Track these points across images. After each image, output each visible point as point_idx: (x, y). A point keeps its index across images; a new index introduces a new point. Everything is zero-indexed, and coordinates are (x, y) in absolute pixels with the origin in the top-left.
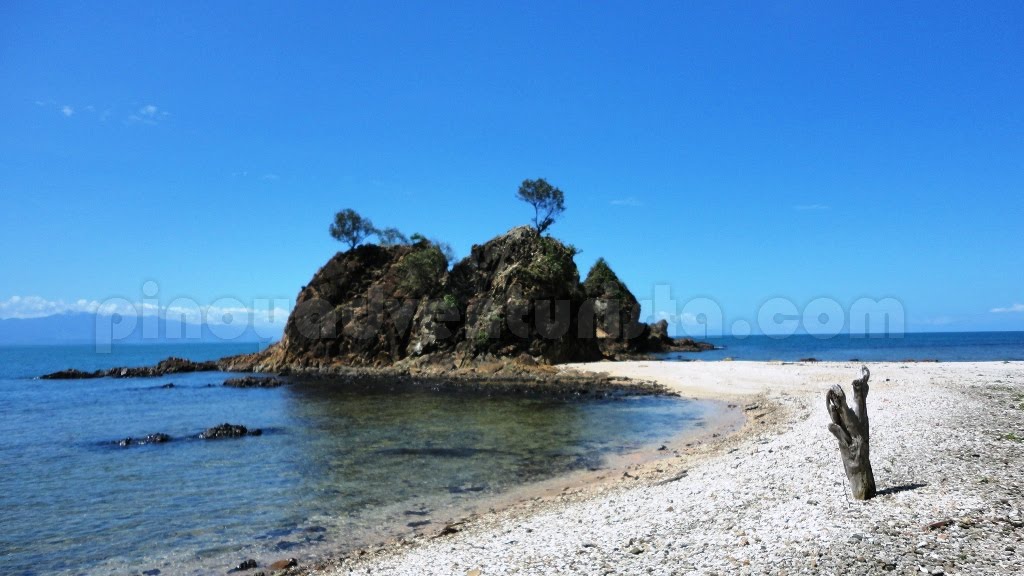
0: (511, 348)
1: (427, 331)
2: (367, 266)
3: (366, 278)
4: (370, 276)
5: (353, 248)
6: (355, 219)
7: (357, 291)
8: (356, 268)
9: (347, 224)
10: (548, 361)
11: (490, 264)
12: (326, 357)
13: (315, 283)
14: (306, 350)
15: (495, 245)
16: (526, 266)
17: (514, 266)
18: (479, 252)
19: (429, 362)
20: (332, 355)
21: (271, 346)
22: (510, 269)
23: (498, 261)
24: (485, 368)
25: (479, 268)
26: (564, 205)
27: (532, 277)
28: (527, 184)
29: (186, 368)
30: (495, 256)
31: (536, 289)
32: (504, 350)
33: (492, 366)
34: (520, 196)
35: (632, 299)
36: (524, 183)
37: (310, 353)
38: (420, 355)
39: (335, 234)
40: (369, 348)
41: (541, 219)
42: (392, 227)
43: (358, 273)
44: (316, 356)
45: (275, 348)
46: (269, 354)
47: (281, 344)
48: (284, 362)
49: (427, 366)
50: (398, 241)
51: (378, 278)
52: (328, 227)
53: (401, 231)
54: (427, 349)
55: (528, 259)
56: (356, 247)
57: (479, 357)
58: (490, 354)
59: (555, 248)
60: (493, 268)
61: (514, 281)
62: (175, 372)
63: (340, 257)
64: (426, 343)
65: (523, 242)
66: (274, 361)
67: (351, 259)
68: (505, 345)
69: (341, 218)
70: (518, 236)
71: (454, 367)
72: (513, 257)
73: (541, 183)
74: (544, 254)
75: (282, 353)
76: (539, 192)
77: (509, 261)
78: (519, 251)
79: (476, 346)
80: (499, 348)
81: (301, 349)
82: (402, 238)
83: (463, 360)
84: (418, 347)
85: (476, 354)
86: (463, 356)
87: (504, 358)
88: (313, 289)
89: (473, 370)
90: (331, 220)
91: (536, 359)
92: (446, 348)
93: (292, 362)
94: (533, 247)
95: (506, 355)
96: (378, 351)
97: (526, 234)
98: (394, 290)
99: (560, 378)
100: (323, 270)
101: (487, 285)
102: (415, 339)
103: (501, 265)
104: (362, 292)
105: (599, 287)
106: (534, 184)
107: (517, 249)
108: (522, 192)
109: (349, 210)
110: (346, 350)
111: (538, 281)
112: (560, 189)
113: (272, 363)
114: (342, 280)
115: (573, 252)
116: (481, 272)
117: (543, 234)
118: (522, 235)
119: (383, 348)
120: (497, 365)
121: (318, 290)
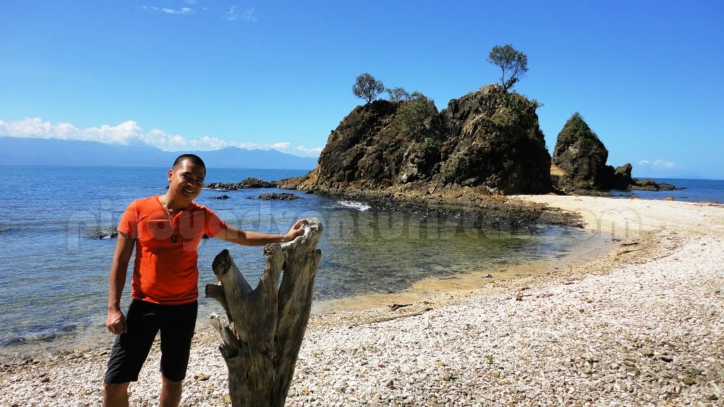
0: (472, 180)
1: (411, 165)
2: (378, 116)
3: (377, 125)
4: (380, 124)
5: (369, 102)
6: (372, 81)
7: (370, 134)
8: (370, 117)
9: (366, 85)
10: (501, 192)
11: (462, 115)
12: (345, 182)
13: (341, 128)
14: (332, 176)
15: (468, 99)
16: (490, 116)
17: (481, 116)
18: (455, 105)
19: (411, 188)
20: (349, 180)
21: (310, 172)
22: (477, 118)
23: (469, 112)
24: (450, 195)
25: (453, 118)
26: (528, 66)
27: (493, 125)
28: (496, 50)
29: (257, 185)
30: (466, 108)
31: (496, 135)
32: (467, 182)
33: (455, 193)
34: (490, 60)
35: (601, 146)
36: (493, 49)
37: (334, 179)
38: (406, 183)
39: (357, 93)
40: (376, 177)
41: (507, 78)
42: (399, 87)
43: (372, 121)
44: (338, 181)
45: (312, 174)
46: (308, 178)
47: (316, 171)
48: (317, 184)
49: (409, 191)
50: (403, 98)
51: (385, 125)
52: (351, 88)
53: (406, 90)
54: (411, 179)
55: (492, 111)
56: (371, 102)
57: (448, 186)
58: (456, 184)
59: (520, 102)
60: (464, 117)
61: (479, 128)
62: (249, 187)
63: (359, 109)
64: (410, 174)
65: (490, 97)
66: (311, 183)
67: (367, 111)
68: (468, 178)
69: (360, 81)
70: (486, 92)
71: (428, 193)
72: (480, 109)
73: (508, 48)
74: (507, 106)
75: (316, 177)
76: (507, 57)
77: (477, 112)
78: (486, 104)
79: (446, 178)
80: (463, 179)
81: (329, 175)
82: (407, 95)
83: (436, 188)
84: (404, 177)
85: (446, 183)
86: (436, 185)
87: (467, 187)
88: (338, 132)
89: (441, 196)
90: (354, 81)
91: (492, 190)
92: (425, 178)
93: (322, 184)
94: (498, 101)
95: (469, 185)
96: (382, 178)
97: (494, 91)
98: (397, 134)
99: (508, 205)
100: (346, 119)
101: (459, 131)
102: (403, 171)
103: (471, 116)
104: (374, 135)
105: (572, 136)
106: (502, 50)
107: (484, 102)
108: (492, 56)
109: (366, 74)
110: (360, 177)
111: (500, 128)
112: (524, 54)
113: (309, 184)
114: (359, 127)
115: (535, 106)
116: (455, 121)
117: (510, 91)
118: (490, 92)
119: (386, 177)
120: (459, 193)
121: (342, 133)
